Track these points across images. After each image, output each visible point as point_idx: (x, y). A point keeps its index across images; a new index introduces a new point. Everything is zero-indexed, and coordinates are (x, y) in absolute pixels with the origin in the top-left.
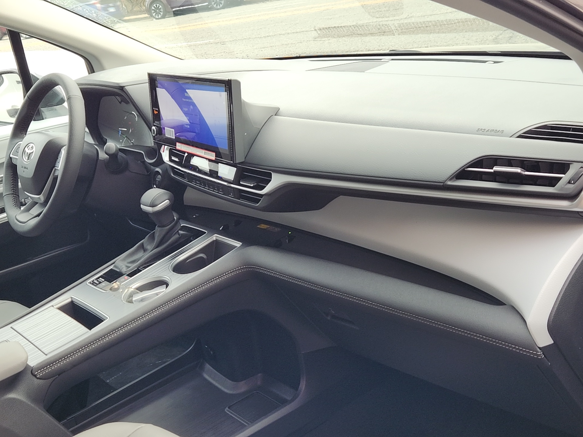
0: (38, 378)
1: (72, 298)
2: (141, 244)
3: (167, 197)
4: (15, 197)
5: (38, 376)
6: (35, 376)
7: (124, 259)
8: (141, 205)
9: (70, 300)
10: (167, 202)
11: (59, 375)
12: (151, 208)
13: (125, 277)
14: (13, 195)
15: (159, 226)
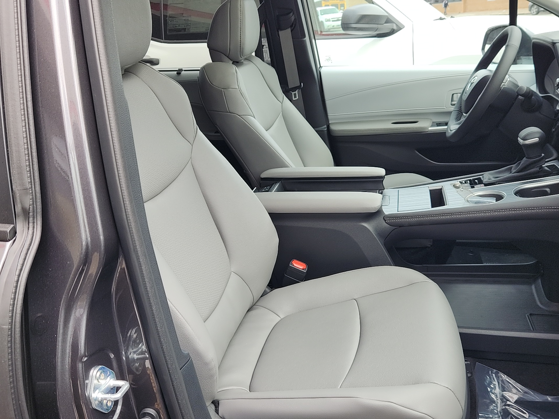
0: (386, 223)
1: (442, 186)
2: (510, 167)
3: (538, 135)
4: (459, 113)
5: (387, 221)
6: (385, 220)
7: (492, 174)
8: (519, 138)
9: (440, 187)
10: (536, 140)
11: (400, 227)
12: (522, 141)
13: (482, 185)
14: (458, 112)
15: (527, 158)
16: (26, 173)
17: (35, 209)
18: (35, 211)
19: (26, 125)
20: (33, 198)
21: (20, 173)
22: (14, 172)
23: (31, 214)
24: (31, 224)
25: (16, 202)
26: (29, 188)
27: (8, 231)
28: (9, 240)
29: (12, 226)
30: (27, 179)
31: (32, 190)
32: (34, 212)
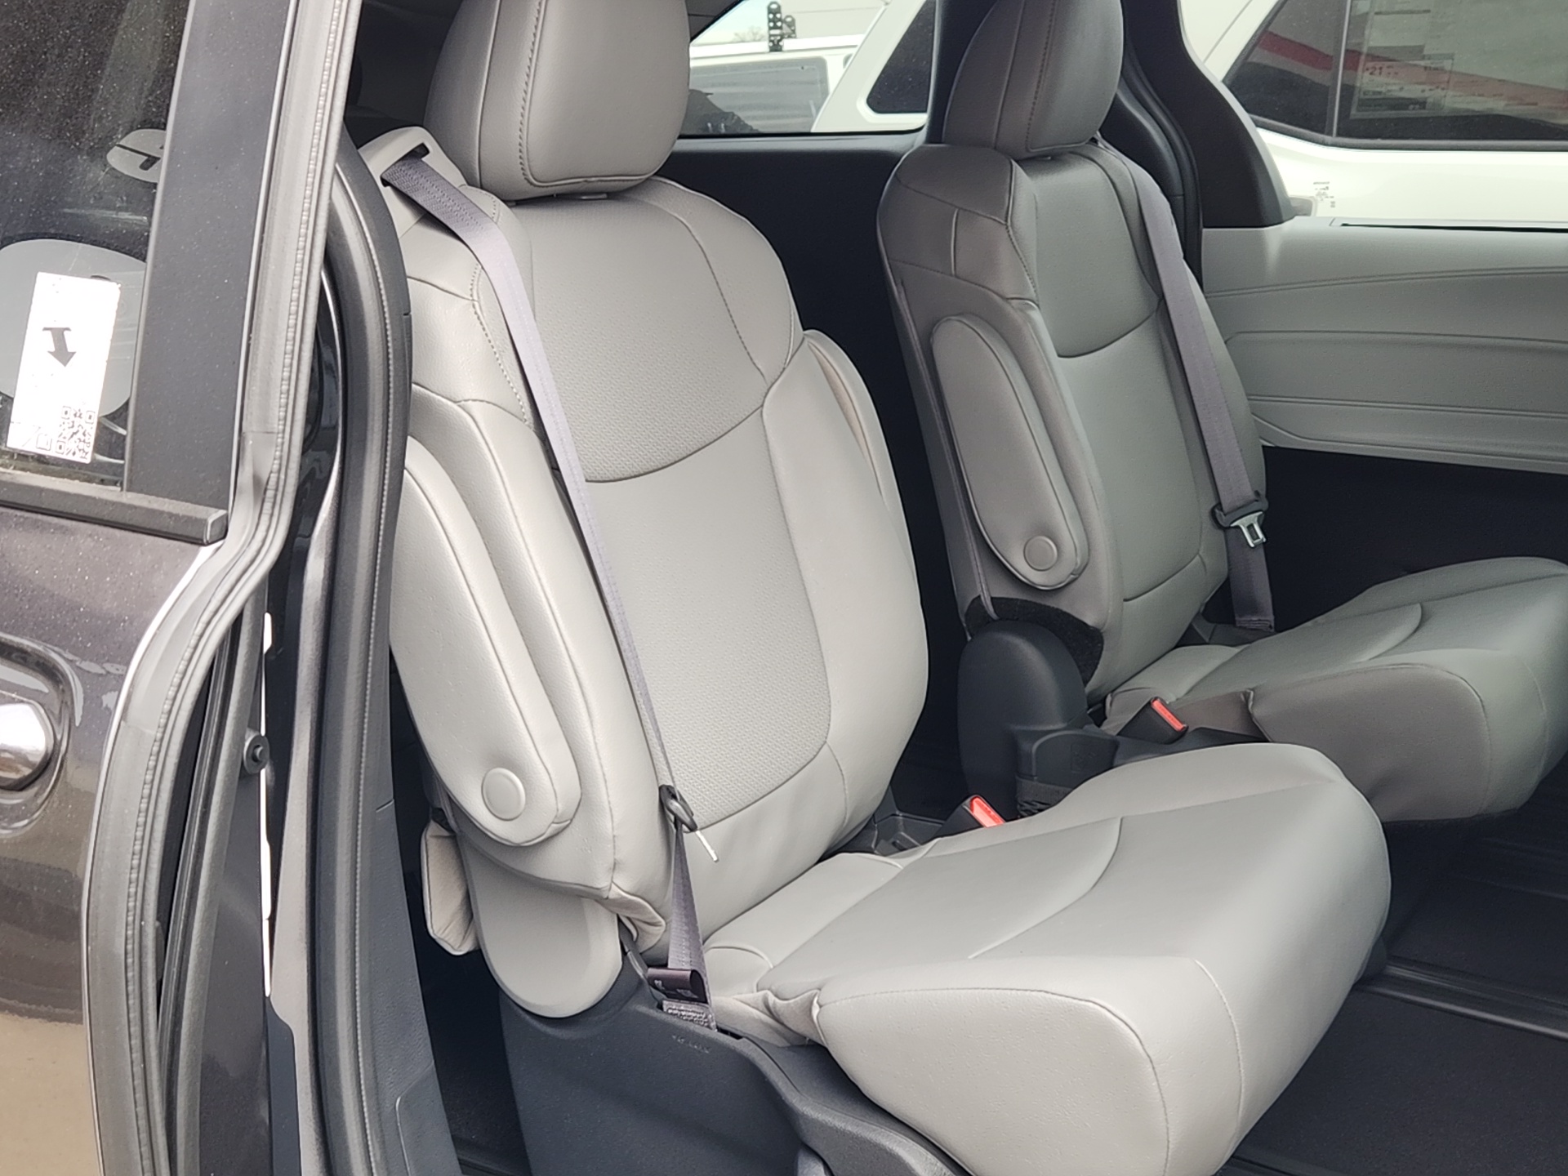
16: (278, 395)
17: (281, 483)
18: (281, 489)
19: (300, 286)
20: (281, 458)
21: (266, 395)
22: (254, 388)
23: (270, 493)
24: (265, 518)
25: (243, 457)
26: (276, 431)
27: (210, 521)
28: (207, 542)
29: (222, 512)
30: (277, 409)
31: (283, 438)
32: (277, 490)
